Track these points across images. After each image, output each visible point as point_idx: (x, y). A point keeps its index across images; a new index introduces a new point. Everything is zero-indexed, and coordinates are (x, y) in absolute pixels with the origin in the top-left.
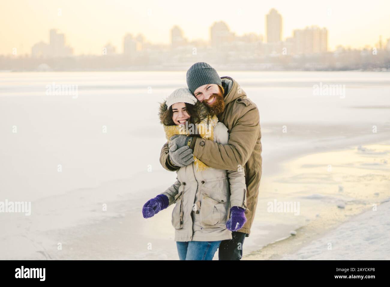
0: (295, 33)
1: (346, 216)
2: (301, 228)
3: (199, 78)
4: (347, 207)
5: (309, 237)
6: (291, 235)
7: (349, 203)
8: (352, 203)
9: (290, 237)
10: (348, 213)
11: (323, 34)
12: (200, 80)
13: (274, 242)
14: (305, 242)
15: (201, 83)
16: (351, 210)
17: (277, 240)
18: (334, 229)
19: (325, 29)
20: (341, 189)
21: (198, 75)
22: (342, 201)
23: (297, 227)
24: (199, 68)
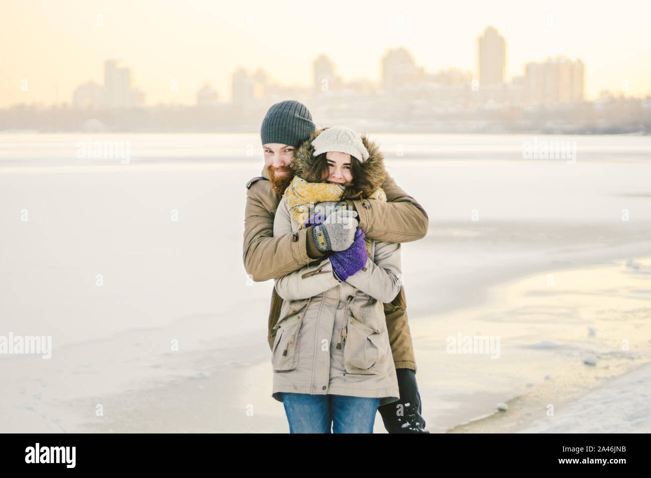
0: (529, 68)
1: (597, 378)
2: (518, 398)
3: (280, 130)
4: (601, 363)
5: (529, 414)
6: (497, 411)
7: (604, 357)
8: (609, 356)
9: (496, 413)
10: (602, 373)
11: (577, 71)
12: (280, 132)
13: (467, 423)
14: (521, 422)
15: (280, 139)
16: (607, 368)
17: (473, 420)
18: (575, 400)
19: (579, 62)
20: (592, 333)
21: (282, 124)
22: (593, 353)
23: (511, 397)
24: (290, 114)
